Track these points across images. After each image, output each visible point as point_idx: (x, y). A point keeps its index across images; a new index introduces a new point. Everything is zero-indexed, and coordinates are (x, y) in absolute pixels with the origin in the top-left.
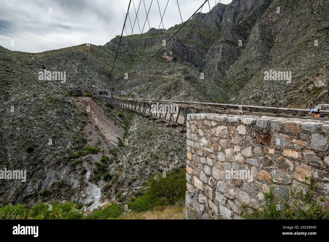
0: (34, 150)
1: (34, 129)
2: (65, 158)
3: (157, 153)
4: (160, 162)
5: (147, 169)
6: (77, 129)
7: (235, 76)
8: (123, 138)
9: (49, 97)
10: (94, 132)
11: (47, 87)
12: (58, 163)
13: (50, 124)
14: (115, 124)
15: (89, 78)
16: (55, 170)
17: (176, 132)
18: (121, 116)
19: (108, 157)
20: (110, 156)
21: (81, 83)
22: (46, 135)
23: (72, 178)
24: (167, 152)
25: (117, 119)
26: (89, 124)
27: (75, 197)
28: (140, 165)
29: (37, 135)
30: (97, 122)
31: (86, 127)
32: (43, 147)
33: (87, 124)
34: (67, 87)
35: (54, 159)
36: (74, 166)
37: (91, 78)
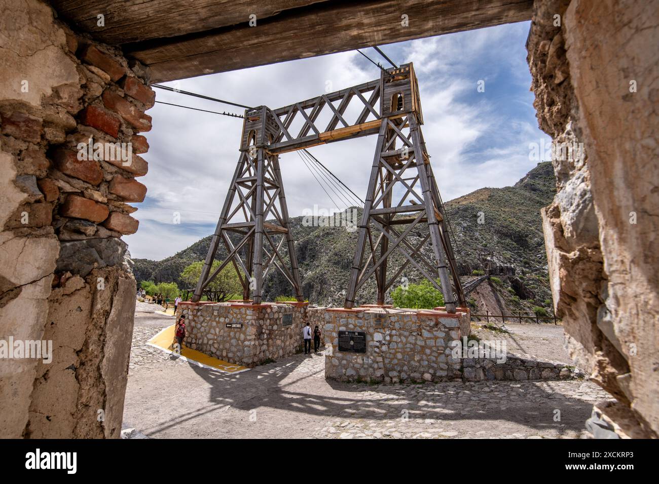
15: (482, 246)
21: (468, 255)
37: (486, 246)
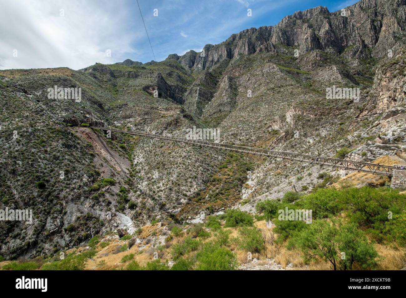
0: (45, 185)
1: (39, 162)
2: (84, 192)
3: (177, 180)
4: (182, 188)
5: (172, 195)
6: (87, 161)
7: (212, 115)
8: (131, 168)
9: (49, 127)
10: (105, 164)
11: (44, 116)
12: (79, 197)
13: (59, 157)
14: (120, 155)
15: (82, 107)
16: (76, 204)
17: (189, 162)
18: (122, 147)
19: (125, 188)
20: (127, 186)
21: (74, 112)
22: (56, 169)
23: (97, 210)
24: (185, 180)
25: (120, 150)
26: (97, 156)
27: (106, 228)
28: (165, 192)
29: (46, 169)
30: (104, 154)
31: (95, 159)
32: (56, 182)
33: (95, 156)
34: (59, 116)
35: (72, 193)
36: (96, 198)
37: (84, 108)
